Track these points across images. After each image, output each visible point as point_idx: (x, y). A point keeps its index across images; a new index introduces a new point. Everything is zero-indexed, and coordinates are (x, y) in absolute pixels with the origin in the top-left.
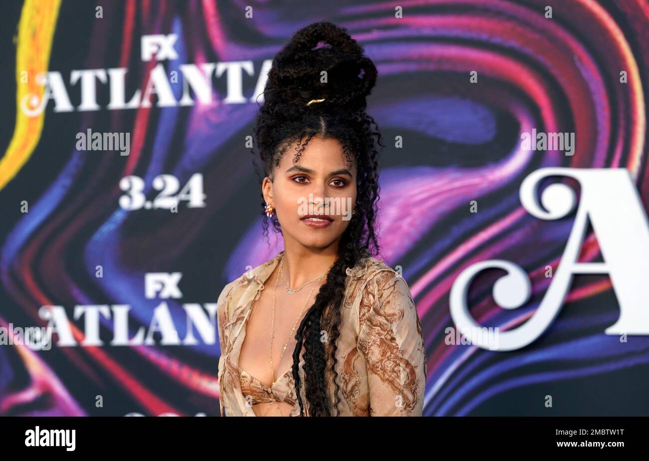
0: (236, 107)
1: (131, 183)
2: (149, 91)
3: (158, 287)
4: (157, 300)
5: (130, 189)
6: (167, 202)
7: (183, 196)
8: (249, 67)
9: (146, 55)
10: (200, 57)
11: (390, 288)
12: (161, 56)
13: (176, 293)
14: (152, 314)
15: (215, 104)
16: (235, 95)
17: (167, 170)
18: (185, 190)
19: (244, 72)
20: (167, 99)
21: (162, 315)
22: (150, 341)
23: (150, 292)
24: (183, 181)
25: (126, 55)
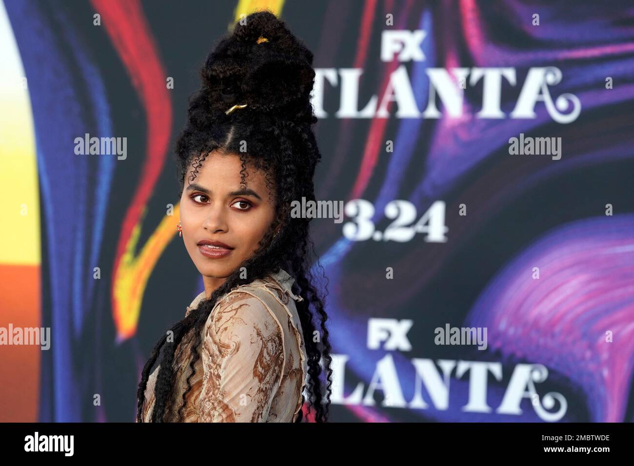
0: (492, 123)
1: (358, 208)
2: (387, 98)
3: (383, 336)
4: (381, 352)
5: (357, 215)
6: (399, 234)
7: (420, 228)
8: (511, 75)
9: (387, 54)
10: (452, 60)
11: (231, 312)
12: (405, 56)
13: (405, 345)
14: (374, 368)
15: (467, 118)
16: (491, 108)
17: (403, 195)
18: (423, 220)
19: (504, 81)
20: (408, 109)
21: (386, 370)
22: (369, 400)
23: (373, 342)
24: (422, 210)
25: (362, 53)
